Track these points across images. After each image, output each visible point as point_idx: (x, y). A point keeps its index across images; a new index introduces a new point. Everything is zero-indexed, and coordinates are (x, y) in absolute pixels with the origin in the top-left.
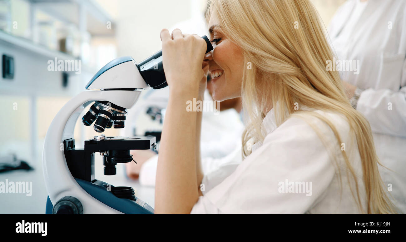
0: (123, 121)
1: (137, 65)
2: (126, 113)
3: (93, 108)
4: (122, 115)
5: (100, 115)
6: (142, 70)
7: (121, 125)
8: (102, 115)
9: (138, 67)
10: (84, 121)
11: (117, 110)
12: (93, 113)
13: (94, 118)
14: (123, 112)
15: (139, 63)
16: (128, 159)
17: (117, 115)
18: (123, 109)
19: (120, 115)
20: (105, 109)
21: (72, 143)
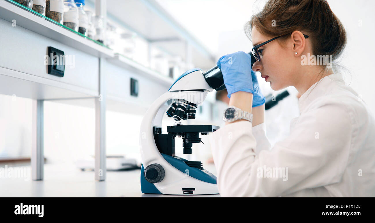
0: (194, 113)
1: (203, 74)
2: (196, 108)
3: (174, 105)
4: (193, 109)
5: (178, 109)
6: (206, 77)
7: (193, 117)
8: (180, 109)
9: (204, 75)
10: (168, 114)
11: (191, 106)
12: (174, 108)
13: (174, 111)
14: (194, 107)
15: (205, 72)
16: (198, 140)
17: (190, 109)
18: (195, 105)
19: (192, 109)
20: (181, 105)
21: (160, 130)
